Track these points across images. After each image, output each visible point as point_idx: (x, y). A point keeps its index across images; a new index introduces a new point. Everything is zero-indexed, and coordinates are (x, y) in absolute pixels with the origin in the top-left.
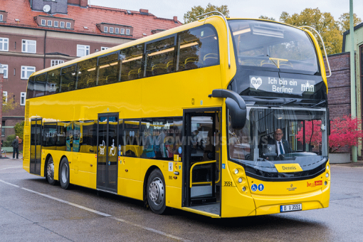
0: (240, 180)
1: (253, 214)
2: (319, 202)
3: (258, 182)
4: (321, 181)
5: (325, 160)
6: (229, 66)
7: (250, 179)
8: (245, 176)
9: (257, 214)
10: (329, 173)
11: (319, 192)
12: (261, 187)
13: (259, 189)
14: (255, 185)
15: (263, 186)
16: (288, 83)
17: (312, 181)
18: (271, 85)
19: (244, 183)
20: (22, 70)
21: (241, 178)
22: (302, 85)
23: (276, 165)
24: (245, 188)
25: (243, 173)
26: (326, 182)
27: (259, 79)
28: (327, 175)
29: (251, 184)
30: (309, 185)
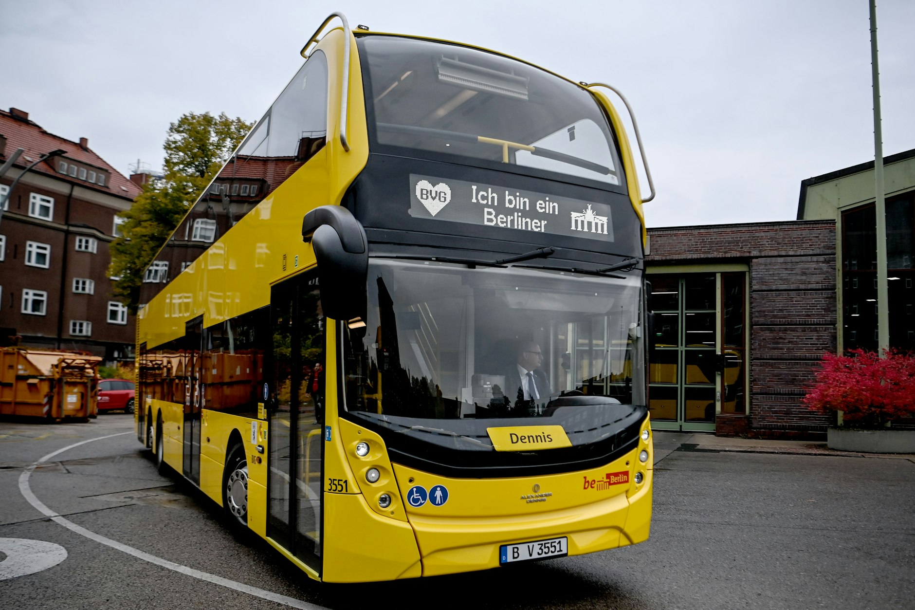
0: (373, 475)
1: (416, 573)
2: (621, 530)
3: (428, 480)
4: (626, 473)
5: (637, 415)
6: (344, 143)
7: (404, 472)
8: (386, 462)
9: (427, 573)
10: (651, 450)
11: (620, 504)
12: (438, 493)
13: (433, 500)
14: (420, 490)
15: (444, 490)
16: (533, 205)
17: (598, 473)
18: (480, 208)
19: (385, 483)
20: (28, 249)
21: (376, 468)
22: (574, 215)
23: (491, 431)
24: (386, 500)
25: (381, 455)
26: (641, 477)
27: (443, 187)
28: (644, 456)
29: (406, 487)
30: (588, 484)
